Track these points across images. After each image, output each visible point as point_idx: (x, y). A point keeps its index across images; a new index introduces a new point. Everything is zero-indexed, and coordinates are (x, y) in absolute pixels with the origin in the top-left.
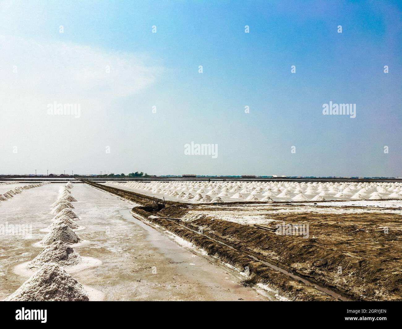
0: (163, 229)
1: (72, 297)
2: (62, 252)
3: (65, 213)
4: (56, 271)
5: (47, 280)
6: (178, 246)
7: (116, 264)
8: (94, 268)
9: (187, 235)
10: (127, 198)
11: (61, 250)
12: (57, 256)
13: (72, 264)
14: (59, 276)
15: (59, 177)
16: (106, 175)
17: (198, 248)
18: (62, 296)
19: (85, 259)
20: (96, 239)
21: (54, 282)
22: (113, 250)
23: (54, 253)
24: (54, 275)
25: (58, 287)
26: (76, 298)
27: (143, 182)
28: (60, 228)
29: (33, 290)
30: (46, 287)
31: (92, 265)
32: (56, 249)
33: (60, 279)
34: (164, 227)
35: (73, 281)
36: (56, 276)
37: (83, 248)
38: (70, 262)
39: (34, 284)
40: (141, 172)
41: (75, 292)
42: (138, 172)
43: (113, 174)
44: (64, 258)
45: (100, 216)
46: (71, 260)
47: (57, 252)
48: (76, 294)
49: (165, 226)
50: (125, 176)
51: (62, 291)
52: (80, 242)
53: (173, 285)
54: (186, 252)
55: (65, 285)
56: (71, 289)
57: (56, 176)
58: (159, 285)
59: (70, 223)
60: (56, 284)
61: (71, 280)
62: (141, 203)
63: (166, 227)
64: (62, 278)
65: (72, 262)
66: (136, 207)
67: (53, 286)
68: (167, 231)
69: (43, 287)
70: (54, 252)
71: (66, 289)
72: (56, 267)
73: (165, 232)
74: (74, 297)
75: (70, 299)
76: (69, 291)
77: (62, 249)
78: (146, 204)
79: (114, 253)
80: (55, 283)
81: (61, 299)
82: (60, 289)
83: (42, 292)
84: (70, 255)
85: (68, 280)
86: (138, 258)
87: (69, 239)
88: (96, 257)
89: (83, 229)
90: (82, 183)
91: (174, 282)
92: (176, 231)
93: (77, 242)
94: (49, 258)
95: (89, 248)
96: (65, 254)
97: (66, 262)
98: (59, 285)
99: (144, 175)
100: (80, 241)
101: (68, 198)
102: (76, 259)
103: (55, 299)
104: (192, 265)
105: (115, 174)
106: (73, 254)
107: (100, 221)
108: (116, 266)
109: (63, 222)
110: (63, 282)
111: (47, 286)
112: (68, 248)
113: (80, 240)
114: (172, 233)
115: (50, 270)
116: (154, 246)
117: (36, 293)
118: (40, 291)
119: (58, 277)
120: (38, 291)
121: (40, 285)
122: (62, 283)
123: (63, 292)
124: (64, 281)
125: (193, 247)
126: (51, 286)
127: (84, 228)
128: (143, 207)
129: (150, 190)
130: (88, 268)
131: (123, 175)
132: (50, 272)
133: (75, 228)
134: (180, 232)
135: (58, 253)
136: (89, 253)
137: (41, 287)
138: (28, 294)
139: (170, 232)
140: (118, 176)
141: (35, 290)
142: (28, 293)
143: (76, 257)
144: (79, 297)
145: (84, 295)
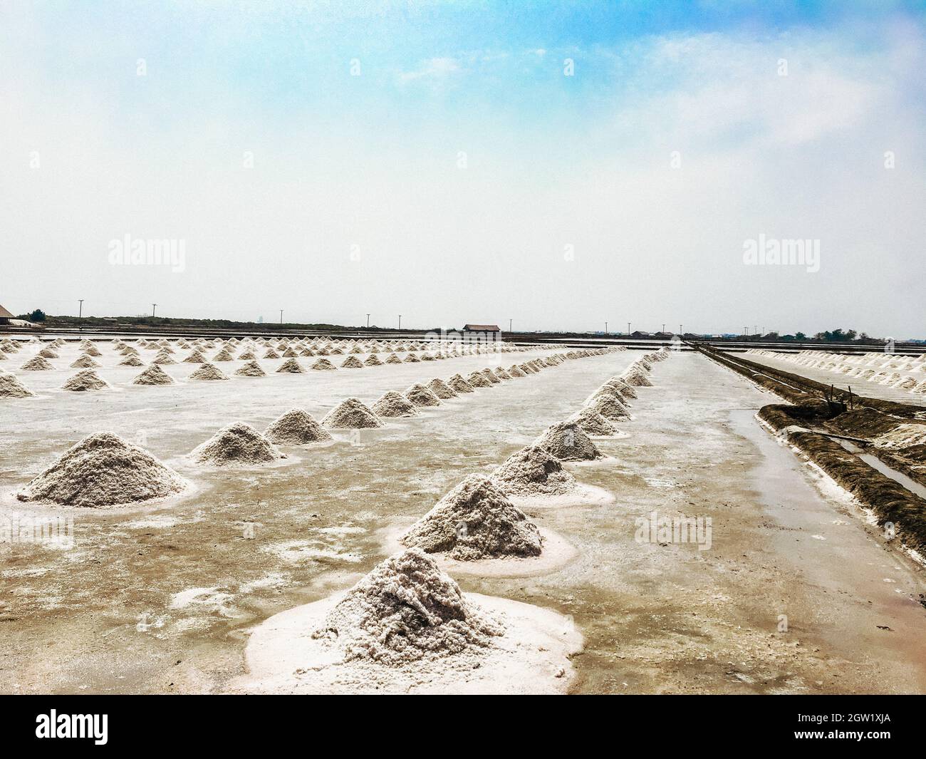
0: (806, 457)
1: (505, 542)
2: (535, 468)
3: (603, 404)
4: (484, 490)
5: (467, 502)
6: (816, 496)
7: (639, 507)
8: (593, 506)
9: (848, 475)
10: (768, 386)
11: (534, 463)
12: (526, 473)
13: (554, 492)
14: (488, 499)
15: (652, 338)
16: (759, 335)
17: (862, 507)
18: (488, 534)
19: (585, 488)
20: (639, 458)
21: (478, 507)
22: (656, 483)
23: (522, 467)
24: (479, 495)
25: (484, 519)
26: (513, 544)
27: (839, 354)
28: (561, 426)
29: (444, 515)
30: (463, 514)
31: (592, 501)
32: (526, 459)
33: (488, 505)
34: (808, 452)
35: (515, 513)
36: (483, 498)
37: (598, 470)
38: (549, 488)
39: (446, 506)
40: (850, 331)
41: (514, 534)
42: (840, 330)
43: (776, 334)
44: (538, 478)
45: (678, 418)
46: (551, 484)
47: (528, 465)
48: (514, 538)
49: (811, 451)
50: (806, 339)
51: (490, 526)
52: (598, 459)
53: (734, 565)
54: (826, 511)
55: (496, 517)
56: (506, 526)
57: (647, 337)
58: (703, 560)
59: (599, 423)
60: (481, 513)
61: (510, 511)
62: (794, 399)
63: (812, 453)
64: (494, 504)
65: (554, 489)
66: (770, 406)
67: (475, 515)
68: (811, 463)
69: (459, 512)
70: (523, 464)
71: (497, 524)
72: (485, 483)
73: (806, 463)
74: (510, 541)
75: (501, 543)
76: (501, 530)
77: (537, 462)
78: (802, 401)
79: (654, 489)
80: (479, 510)
81: (486, 539)
82: (485, 523)
83: (456, 521)
84: (552, 476)
85: (503, 509)
86: (697, 505)
87: (576, 450)
88: (611, 490)
89: (624, 436)
90: (692, 350)
91: (741, 561)
92: (828, 464)
93: (592, 458)
94: (512, 474)
95: (610, 472)
96: (541, 471)
97: (542, 487)
98: (486, 515)
99: (858, 337)
100: (600, 457)
101: (634, 378)
102: (562, 485)
103: (476, 537)
104: (819, 538)
105: (781, 335)
106: (559, 475)
107: (671, 427)
108: (638, 510)
109: (584, 419)
110: (493, 510)
111: (465, 513)
112: (549, 461)
113: (600, 455)
114: (820, 468)
115: (475, 485)
116: (754, 489)
117: (446, 521)
118: (453, 519)
119: (486, 500)
120: (450, 519)
121: (455, 510)
122: (490, 513)
123: (491, 529)
124: (495, 510)
125: (852, 504)
126: (472, 514)
127: (628, 435)
128: (790, 407)
129: (847, 372)
130: (580, 504)
131: (800, 336)
132: (473, 490)
133: (607, 433)
134: (836, 466)
135: (528, 467)
136: (602, 480)
137: (456, 512)
138: (436, 521)
139: (815, 466)
140: (788, 339)
141: (446, 516)
142: (436, 518)
143: (563, 480)
144: (520, 543)
145: (530, 543)
